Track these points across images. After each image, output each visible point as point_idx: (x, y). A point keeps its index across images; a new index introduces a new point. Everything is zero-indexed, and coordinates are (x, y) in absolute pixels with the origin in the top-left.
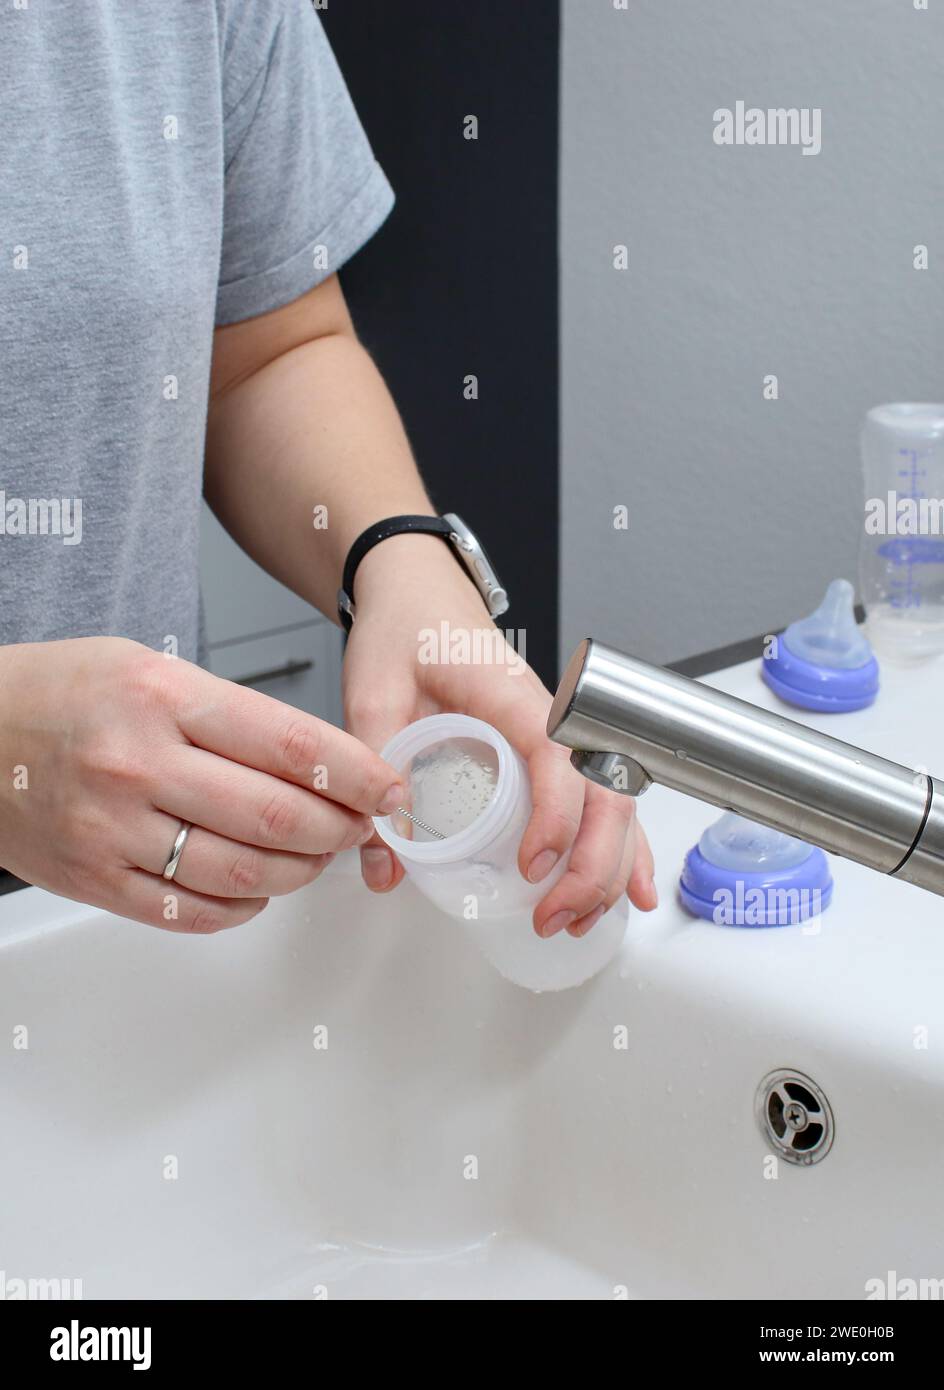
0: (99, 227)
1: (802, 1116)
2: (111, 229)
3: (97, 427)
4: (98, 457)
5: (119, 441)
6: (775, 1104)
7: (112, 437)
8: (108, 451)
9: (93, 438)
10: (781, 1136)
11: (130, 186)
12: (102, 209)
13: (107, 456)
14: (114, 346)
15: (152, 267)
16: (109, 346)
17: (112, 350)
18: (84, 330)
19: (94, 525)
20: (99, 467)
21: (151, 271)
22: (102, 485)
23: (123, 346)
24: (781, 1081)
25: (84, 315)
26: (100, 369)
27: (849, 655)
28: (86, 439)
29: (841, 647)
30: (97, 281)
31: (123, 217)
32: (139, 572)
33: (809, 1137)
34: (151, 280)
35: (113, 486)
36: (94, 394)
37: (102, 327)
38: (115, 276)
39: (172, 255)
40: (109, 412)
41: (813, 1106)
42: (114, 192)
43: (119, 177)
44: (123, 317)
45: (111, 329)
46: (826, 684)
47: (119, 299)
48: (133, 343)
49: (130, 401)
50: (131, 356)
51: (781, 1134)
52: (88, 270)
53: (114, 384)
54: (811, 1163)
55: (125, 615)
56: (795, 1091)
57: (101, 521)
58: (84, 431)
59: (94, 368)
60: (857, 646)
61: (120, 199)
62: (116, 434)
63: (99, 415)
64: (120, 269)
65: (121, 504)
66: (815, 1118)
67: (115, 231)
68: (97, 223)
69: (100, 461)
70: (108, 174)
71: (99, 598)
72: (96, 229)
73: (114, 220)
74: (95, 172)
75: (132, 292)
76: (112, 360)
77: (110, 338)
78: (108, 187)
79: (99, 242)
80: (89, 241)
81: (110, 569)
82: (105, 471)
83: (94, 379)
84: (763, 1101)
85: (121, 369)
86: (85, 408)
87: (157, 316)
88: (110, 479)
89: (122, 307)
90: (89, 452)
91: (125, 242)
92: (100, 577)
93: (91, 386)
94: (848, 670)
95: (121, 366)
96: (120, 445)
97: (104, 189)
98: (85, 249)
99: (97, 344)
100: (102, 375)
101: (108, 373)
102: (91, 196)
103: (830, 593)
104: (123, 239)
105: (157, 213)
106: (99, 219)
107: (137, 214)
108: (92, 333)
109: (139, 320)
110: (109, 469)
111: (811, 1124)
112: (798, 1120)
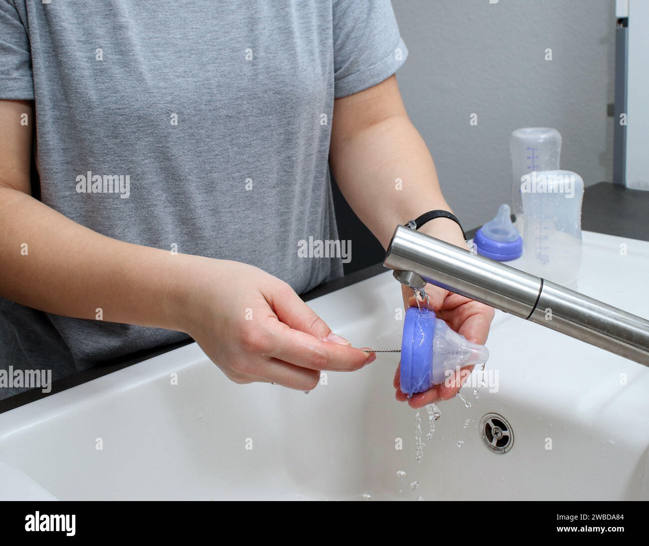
0: (286, 67)
1: (500, 433)
2: (291, 68)
3: (284, 151)
4: (285, 163)
5: (293, 157)
6: (488, 428)
7: (290, 155)
8: (289, 161)
9: (282, 156)
10: (491, 442)
11: (298, 49)
12: (287, 59)
13: (288, 163)
14: (290, 117)
15: (307, 83)
16: (288, 117)
17: (290, 119)
18: (278, 111)
19: (283, 191)
20: (285, 167)
21: (307, 85)
22: (286, 175)
23: (295, 117)
24: (490, 418)
25: (278, 105)
26: (285, 127)
27: (510, 236)
28: (279, 156)
29: (506, 233)
30: (284, 90)
31: (296, 63)
32: (302, 210)
33: (503, 441)
34: (307, 89)
35: (291, 175)
36: (282, 137)
37: (286, 110)
38: (292, 88)
39: (315, 77)
40: (289, 145)
41: (504, 428)
42: (293, 52)
43: (294, 45)
44: (294, 105)
45: (290, 110)
46: (500, 248)
47: (293, 97)
48: (299, 115)
49: (297, 140)
50: (298, 121)
51: (491, 440)
52: (281, 86)
53: (291, 133)
54: (505, 452)
55: (296, 227)
56: (496, 422)
57: (285, 189)
58: (279, 152)
59: (282, 126)
60: (513, 232)
61: (294, 55)
62: (292, 154)
63: (285, 146)
64: (294, 85)
65: (294, 182)
66: (505, 433)
67: (293, 69)
68: (285, 65)
69: (286, 165)
70: (290, 44)
71: (284, 220)
72: (285, 68)
73: (292, 64)
74: (285, 44)
75: (298, 94)
76: (290, 123)
77: (289, 114)
78: (291, 50)
79: (286, 74)
80: (282, 73)
81: (289, 209)
82: (288, 169)
83: (282, 131)
84: (483, 427)
85: (294, 127)
86: (279, 143)
87: (307, 103)
88: (289, 172)
89: (294, 101)
90: (281, 161)
91: (297, 73)
92: (285, 212)
93: (281, 134)
94: (509, 243)
95: (294, 125)
96: (294, 158)
97: (288, 51)
98: (280, 77)
99: (283, 116)
100: (286, 129)
101: (289, 128)
102: (283, 54)
103: (500, 210)
104: (296, 72)
105: (310, 59)
106: (286, 64)
107: (301, 61)
108: (281, 112)
109: (301, 106)
110: (289, 168)
111: (504, 436)
112: (498, 435)
